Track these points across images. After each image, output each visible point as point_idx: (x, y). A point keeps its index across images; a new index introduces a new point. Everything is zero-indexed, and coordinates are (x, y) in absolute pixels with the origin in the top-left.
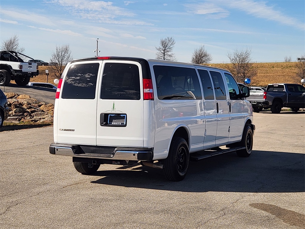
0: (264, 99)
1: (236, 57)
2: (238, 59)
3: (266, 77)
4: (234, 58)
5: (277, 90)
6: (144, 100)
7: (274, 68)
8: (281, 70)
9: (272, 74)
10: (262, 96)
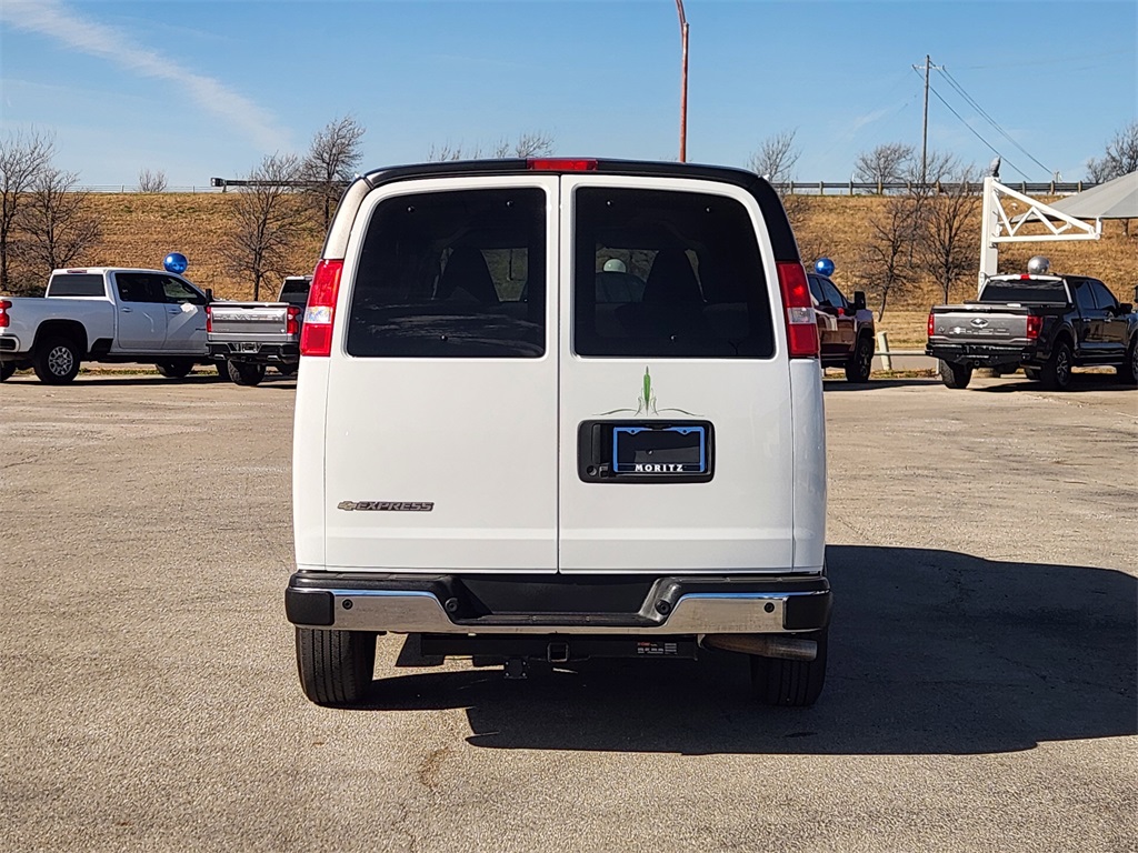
6: (790, 358)
7: (134, 214)
9: (129, 237)
10: (282, 322)
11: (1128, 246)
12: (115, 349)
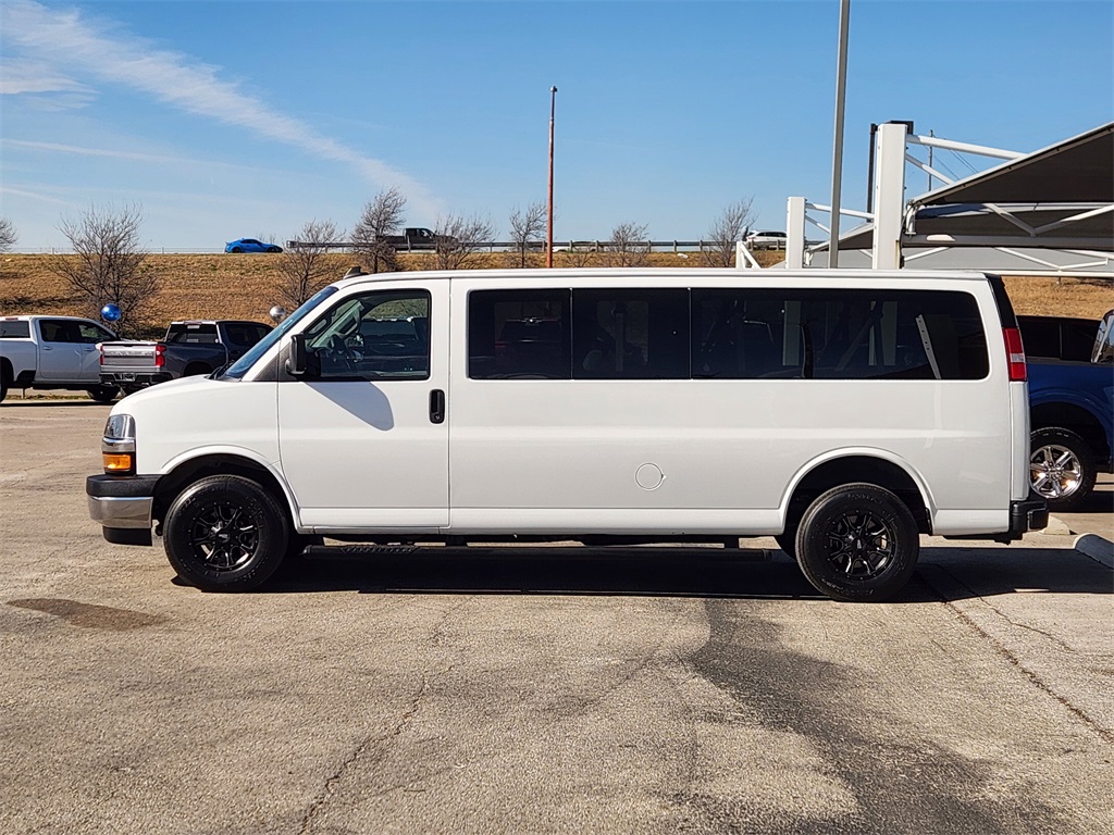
0: (158, 366)
1: (92, 234)
2: (98, 240)
3: (194, 298)
4: (83, 236)
5: (197, 341)
7: (218, 272)
8: (237, 278)
9: (211, 291)
10: (152, 357)
11: (1059, 294)
12: (38, 379)
